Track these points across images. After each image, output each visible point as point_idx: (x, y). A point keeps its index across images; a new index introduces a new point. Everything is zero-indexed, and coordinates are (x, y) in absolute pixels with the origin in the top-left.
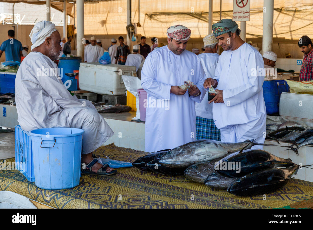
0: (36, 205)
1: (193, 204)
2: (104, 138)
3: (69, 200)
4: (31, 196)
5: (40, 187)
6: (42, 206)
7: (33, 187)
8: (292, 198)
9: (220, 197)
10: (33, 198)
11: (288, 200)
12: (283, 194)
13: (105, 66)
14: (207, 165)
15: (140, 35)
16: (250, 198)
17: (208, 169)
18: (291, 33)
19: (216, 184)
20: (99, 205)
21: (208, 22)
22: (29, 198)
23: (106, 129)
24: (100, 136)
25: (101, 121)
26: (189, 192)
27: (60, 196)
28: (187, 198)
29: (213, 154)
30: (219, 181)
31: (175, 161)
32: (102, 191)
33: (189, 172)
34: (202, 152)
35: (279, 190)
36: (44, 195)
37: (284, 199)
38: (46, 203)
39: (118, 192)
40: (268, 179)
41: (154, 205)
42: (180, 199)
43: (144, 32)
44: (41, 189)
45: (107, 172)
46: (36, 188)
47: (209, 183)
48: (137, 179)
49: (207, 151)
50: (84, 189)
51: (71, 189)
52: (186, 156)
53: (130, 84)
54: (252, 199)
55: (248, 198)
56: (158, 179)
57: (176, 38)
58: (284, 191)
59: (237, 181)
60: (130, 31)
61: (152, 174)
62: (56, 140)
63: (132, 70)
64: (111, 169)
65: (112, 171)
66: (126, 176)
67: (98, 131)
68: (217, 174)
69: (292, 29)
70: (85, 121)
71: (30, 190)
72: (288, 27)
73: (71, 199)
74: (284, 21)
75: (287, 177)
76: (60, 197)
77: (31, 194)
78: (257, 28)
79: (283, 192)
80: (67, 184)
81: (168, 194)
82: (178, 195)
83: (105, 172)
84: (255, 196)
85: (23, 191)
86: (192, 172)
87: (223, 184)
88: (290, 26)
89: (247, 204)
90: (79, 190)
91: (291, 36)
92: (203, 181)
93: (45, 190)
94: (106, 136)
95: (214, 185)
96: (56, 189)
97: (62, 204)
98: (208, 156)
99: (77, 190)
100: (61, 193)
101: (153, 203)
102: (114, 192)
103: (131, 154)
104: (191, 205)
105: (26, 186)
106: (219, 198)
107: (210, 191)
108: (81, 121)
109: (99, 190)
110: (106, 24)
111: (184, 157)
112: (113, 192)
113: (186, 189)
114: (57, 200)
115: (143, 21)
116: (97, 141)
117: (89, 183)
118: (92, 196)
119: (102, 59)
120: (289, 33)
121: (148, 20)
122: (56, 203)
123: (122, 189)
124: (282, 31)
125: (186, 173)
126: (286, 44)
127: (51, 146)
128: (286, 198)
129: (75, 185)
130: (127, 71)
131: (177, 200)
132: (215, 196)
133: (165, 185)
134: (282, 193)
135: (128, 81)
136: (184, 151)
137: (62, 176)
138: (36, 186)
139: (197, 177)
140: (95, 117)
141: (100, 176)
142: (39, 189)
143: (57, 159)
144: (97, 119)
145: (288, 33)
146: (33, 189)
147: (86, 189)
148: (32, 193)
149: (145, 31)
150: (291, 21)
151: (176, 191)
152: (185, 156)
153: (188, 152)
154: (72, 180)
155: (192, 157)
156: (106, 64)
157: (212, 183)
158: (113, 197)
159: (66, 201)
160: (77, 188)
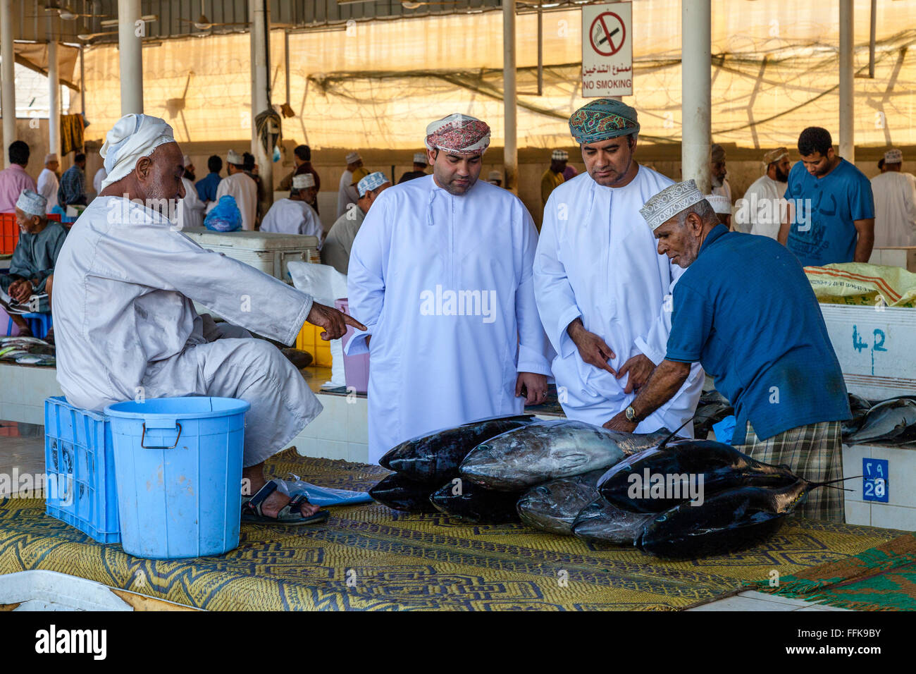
0: (131, 602)
1: (548, 580)
2: (298, 420)
3: (223, 581)
4: (114, 579)
5: (137, 553)
6: (147, 602)
7: (117, 556)
8: (798, 560)
9: (616, 562)
10: (118, 583)
11: (788, 563)
12: (774, 552)
13: (227, 236)
14: (574, 486)
15: (293, 142)
16: (691, 563)
17: (577, 497)
18: (754, 130)
19: (601, 530)
20: (309, 587)
21: (502, 99)
22: (106, 584)
23: (302, 397)
24: (286, 414)
25: (290, 376)
26: (533, 554)
27: (199, 572)
28: (531, 567)
29: (594, 457)
30: (608, 522)
31: (502, 468)
32: (304, 558)
33: (530, 503)
34: (567, 450)
35: (763, 542)
36: (151, 573)
37: (777, 563)
38: (158, 593)
39: (346, 560)
40: (736, 513)
41: (450, 585)
42: (512, 569)
43: (305, 133)
44: (142, 560)
45: (305, 515)
46: (125, 558)
47: (585, 528)
48: (388, 531)
49: (580, 447)
50: (255, 556)
51: (221, 556)
52: (531, 456)
53: (313, 285)
54: (697, 564)
55: (686, 563)
56: (443, 528)
57: (446, 148)
58: (777, 546)
59: (658, 518)
60: (267, 129)
61: (422, 518)
62: (181, 427)
63: (306, 247)
64: (314, 509)
65: (317, 514)
66: (354, 525)
67: (282, 402)
68: (602, 507)
69: (756, 118)
70: (247, 374)
71: (108, 563)
72: (745, 111)
73: (229, 578)
74: (731, 95)
75: (784, 509)
76: (197, 577)
77: (111, 575)
78: (651, 114)
79: (774, 547)
80: (209, 543)
81: (480, 561)
82: (504, 561)
83: (299, 514)
84: (704, 557)
85: (90, 567)
86: (538, 504)
87: (620, 531)
88: (749, 109)
89: (685, 575)
90: (243, 557)
91: (755, 137)
92: (566, 528)
93: (153, 560)
94: (302, 415)
95: (596, 533)
96: (181, 556)
97: (205, 593)
98: (581, 461)
99: (238, 560)
100: (198, 567)
101: (445, 581)
102: (337, 560)
103: (349, 472)
104: (545, 582)
105: (96, 554)
106: (614, 565)
107: (585, 552)
108: (236, 374)
109: (294, 556)
110: (184, 111)
111: (525, 459)
112: (333, 560)
113: (522, 549)
114: (191, 583)
115: (301, 100)
116: (279, 430)
117: (263, 543)
118: (281, 569)
119: (215, 217)
120: (749, 129)
121: (315, 95)
122: (186, 590)
123: (354, 552)
124: (728, 122)
125: (522, 506)
126: (740, 162)
127: (170, 442)
128: (782, 560)
129: (230, 546)
130: (291, 249)
131: (507, 573)
132: (603, 560)
133: (464, 542)
134: (771, 549)
135: (307, 278)
136: (523, 445)
137: (199, 523)
138: (124, 553)
139: (551, 517)
140: (273, 365)
141: (287, 526)
142: (134, 560)
143: (185, 479)
144: (279, 371)
145: (744, 129)
146: (117, 559)
147: (260, 555)
148: (115, 571)
149: (307, 130)
150: (752, 92)
151: (496, 554)
152: (528, 458)
153: (533, 448)
154: (222, 533)
155: (544, 460)
156: (226, 231)
157: (590, 528)
158: (339, 572)
159: (217, 585)
160: (234, 555)
